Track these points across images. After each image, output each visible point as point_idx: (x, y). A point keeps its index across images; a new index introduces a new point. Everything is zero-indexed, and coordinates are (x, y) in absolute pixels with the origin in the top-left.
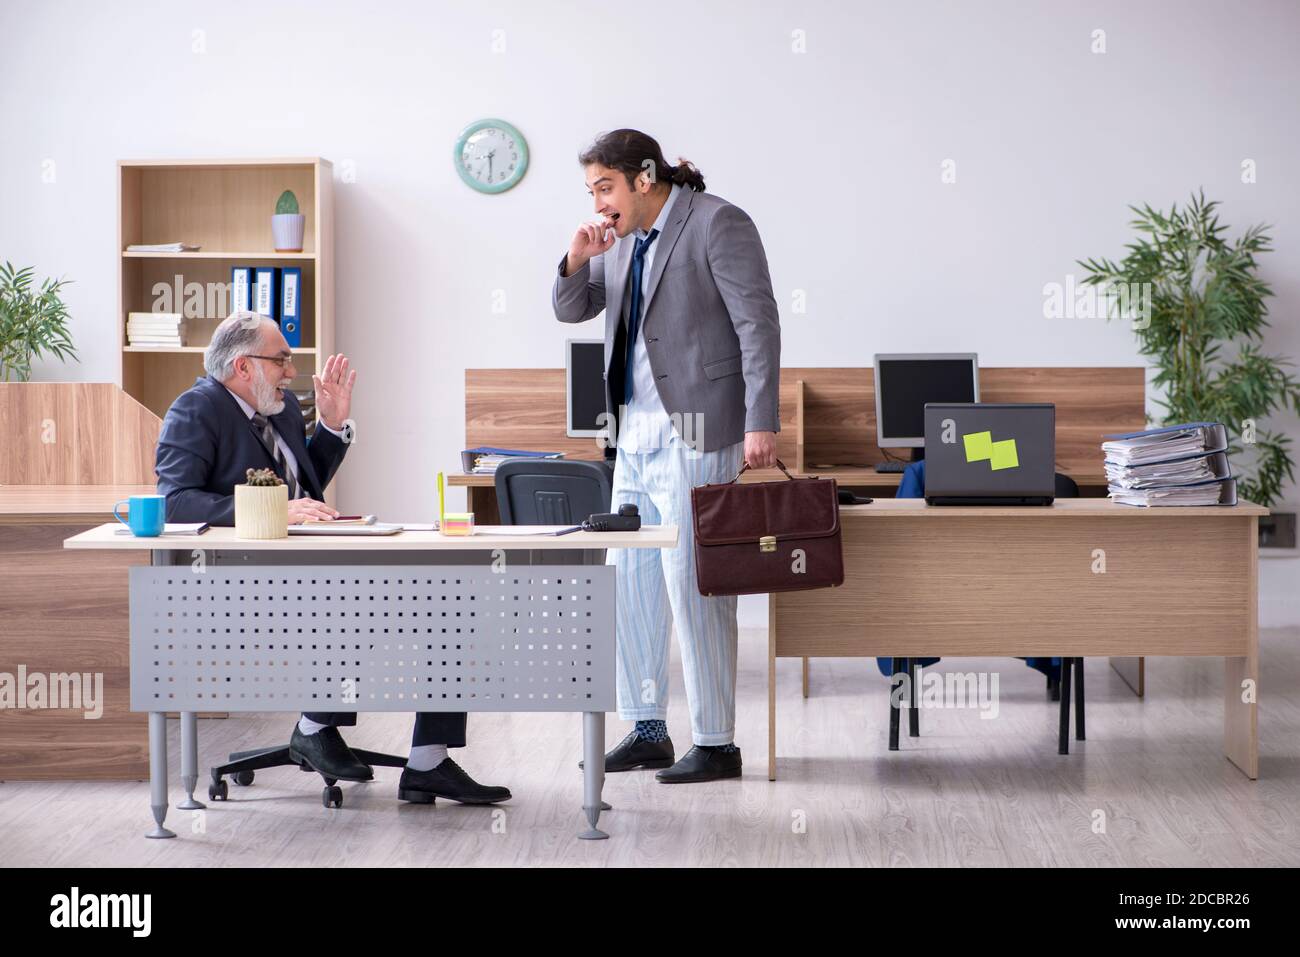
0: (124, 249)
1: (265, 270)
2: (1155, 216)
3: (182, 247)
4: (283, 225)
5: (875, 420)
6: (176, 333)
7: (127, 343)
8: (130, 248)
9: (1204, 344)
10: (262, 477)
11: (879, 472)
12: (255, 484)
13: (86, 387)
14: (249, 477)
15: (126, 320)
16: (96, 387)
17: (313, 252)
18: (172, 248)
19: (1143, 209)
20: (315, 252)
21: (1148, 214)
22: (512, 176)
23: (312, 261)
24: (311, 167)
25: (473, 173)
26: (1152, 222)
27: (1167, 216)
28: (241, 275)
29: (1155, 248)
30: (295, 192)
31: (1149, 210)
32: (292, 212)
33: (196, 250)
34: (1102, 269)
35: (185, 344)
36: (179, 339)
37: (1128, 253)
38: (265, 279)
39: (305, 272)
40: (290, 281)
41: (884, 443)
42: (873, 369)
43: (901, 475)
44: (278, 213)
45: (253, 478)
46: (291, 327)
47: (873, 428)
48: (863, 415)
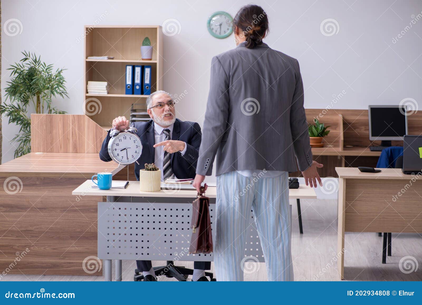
0: (87, 58)
1: (138, 66)
3: (108, 58)
4: (145, 50)
5: (369, 129)
6: (105, 89)
7: (87, 92)
8: (89, 58)
10: (151, 167)
11: (372, 151)
12: (148, 170)
13: (75, 116)
14: (146, 167)
15: (87, 84)
16: (79, 116)
17: (156, 60)
18: (104, 58)
20: (157, 60)
22: (228, 32)
23: (156, 64)
24: (156, 29)
25: (214, 31)
28: (129, 69)
30: (149, 38)
32: (148, 45)
33: (113, 59)
35: (108, 93)
36: (106, 91)
38: (138, 70)
39: (153, 67)
40: (147, 71)
41: (372, 138)
42: (368, 110)
43: (381, 152)
44: (143, 45)
45: (147, 167)
46: (147, 88)
47: (368, 132)
48: (363, 127)
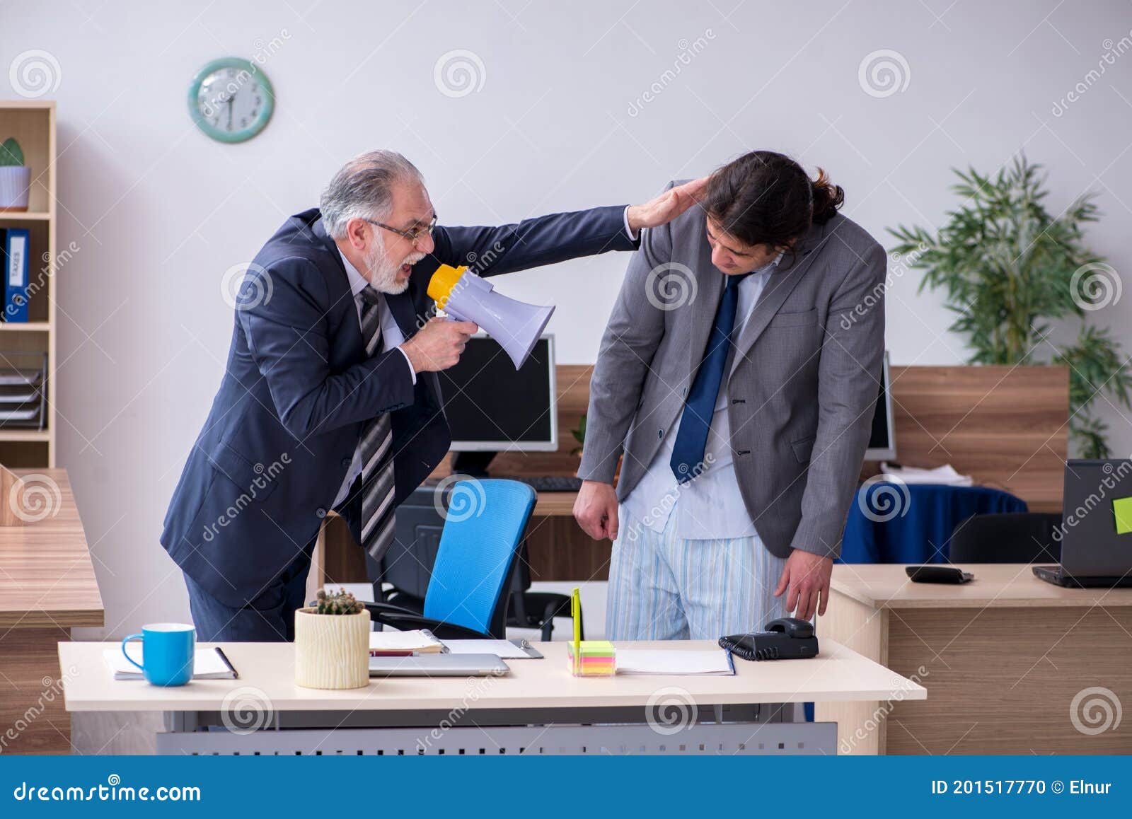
2: (980, 182)
4: (6, 179)
9: (1030, 322)
10: (339, 601)
17: (45, 211)
19: (967, 173)
20: (49, 211)
21: (972, 178)
22: (254, 122)
23: (45, 222)
24: (45, 112)
25: (210, 119)
26: (976, 188)
27: (993, 181)
29: (978, 216)
31: (974, 174)
32: (16, 164)
34: (913, 238)
37: (947, 221)
40: (17, 245)
45: (326, 603)
